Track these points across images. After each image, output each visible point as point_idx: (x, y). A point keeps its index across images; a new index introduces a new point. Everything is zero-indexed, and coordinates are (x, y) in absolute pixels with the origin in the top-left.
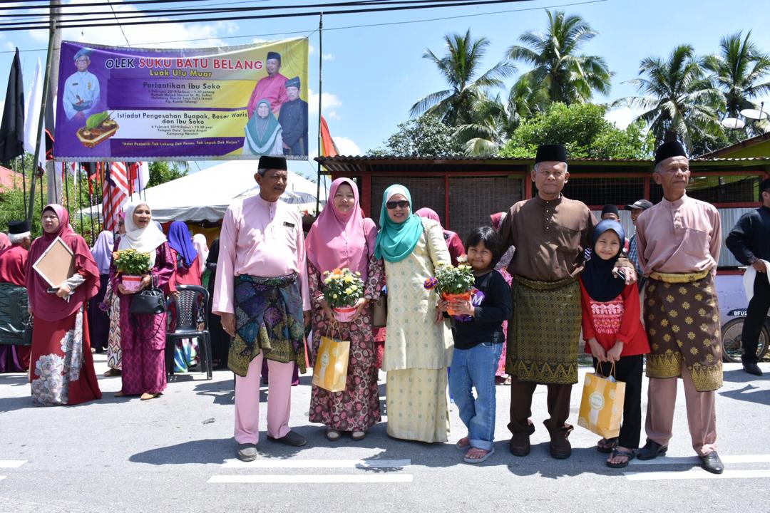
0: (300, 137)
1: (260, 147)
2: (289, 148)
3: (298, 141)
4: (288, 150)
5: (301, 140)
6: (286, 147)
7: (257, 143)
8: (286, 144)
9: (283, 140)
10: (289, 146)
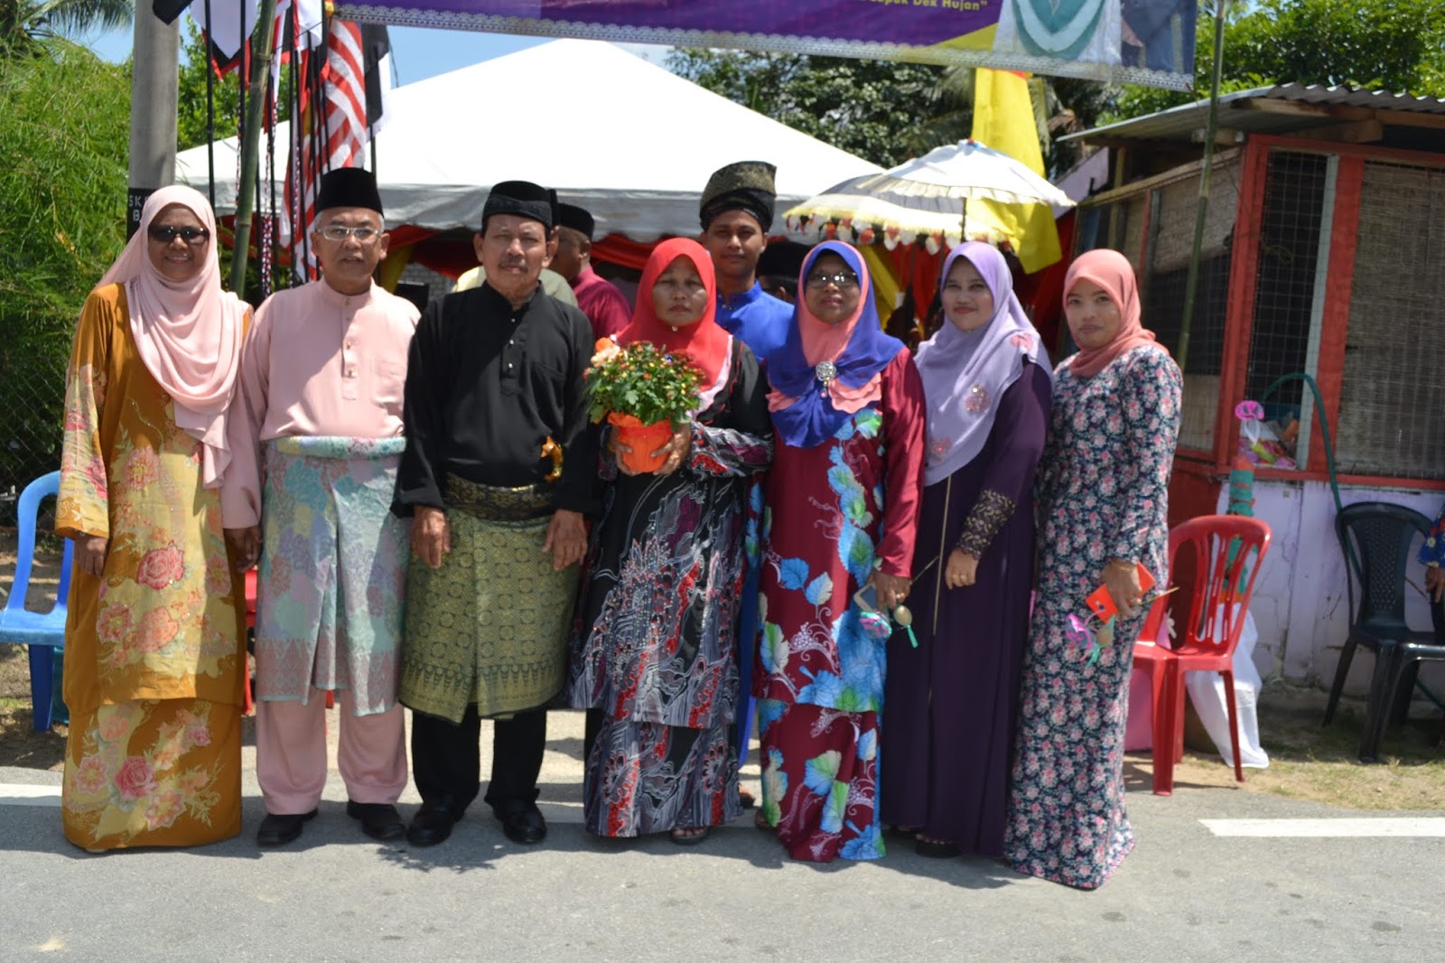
0: (1173, 12)
1: (1053, 29)
2: (1140, 44)
3: (1167, 21)
4: (1138, 48)
5: (1177, 20)
6: (1133, 41)
7: (1041, 14)
8: (1134, 28)
9: (1123, 12)
10: (1139, 37)
